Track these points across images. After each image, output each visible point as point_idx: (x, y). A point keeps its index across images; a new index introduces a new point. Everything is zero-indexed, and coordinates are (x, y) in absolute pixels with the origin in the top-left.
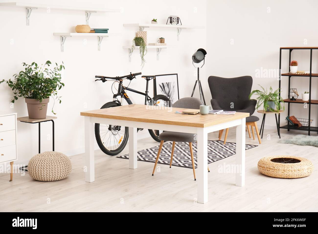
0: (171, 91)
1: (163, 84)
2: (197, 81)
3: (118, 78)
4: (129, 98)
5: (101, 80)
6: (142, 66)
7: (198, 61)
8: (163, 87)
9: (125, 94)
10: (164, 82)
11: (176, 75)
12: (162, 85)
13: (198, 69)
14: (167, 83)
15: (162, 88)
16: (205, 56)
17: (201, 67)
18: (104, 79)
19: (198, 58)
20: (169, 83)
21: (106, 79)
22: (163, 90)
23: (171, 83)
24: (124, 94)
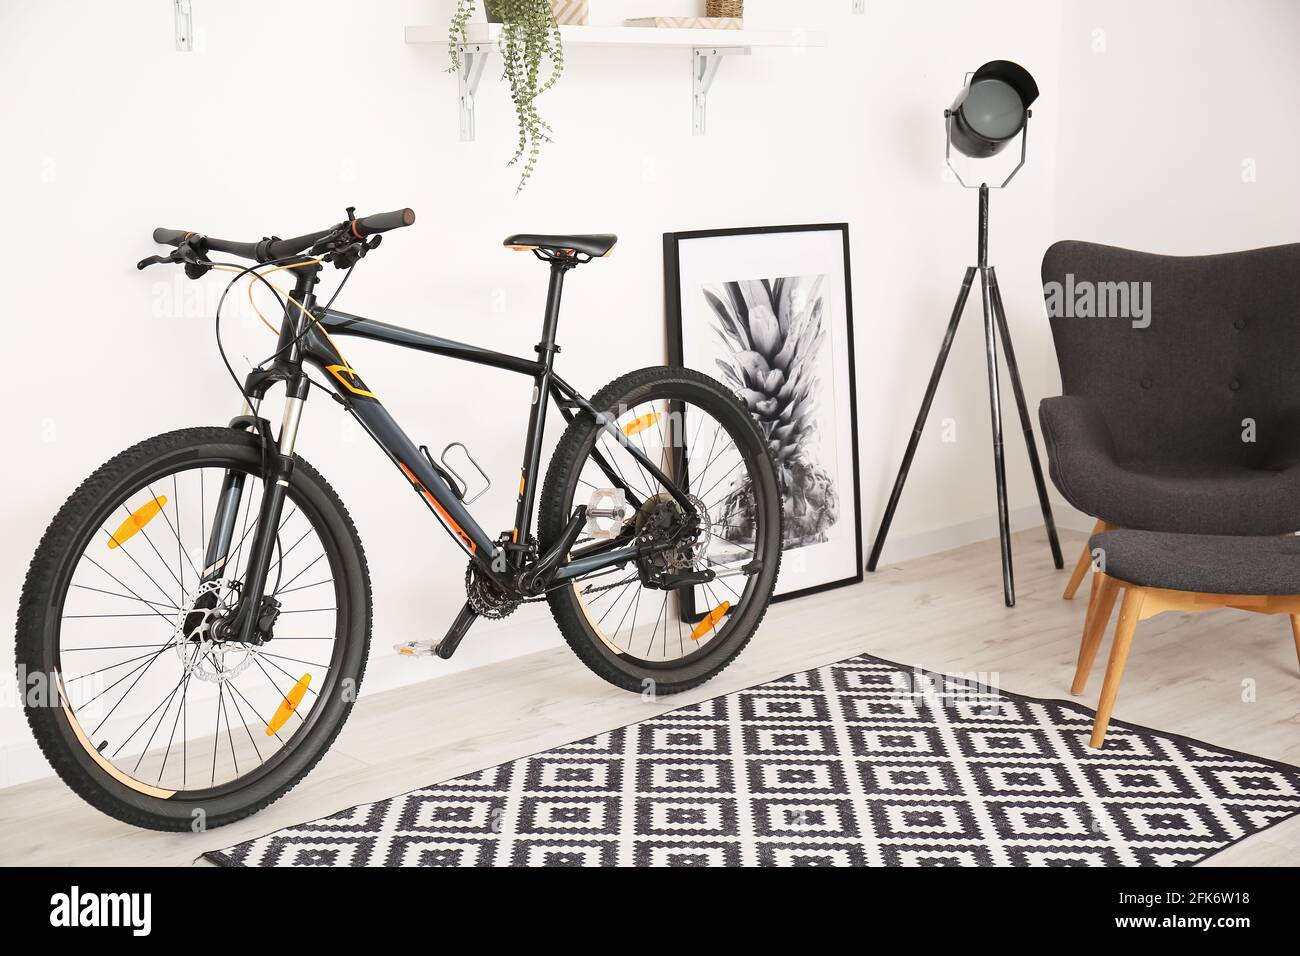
0: (795, 337)
1: (734, 287)
2: (971, 272)
3: (270, 252)
4: (374, 394)
5: (176, 258)
6: (519, 168)
7: (981, 145)
8: (734, 308)
9: (334, 369)
10: (749, 278)
11: (840, 233)
12: (725, 297)
13: (984, 193)
14: (765, 282)
15: (732, 312)
16: (1027, 114)
17: (1003, 186)
18: (194, 254)
19: (984, 122)
20: (780, 283)
21: (212, 255)
22: (733, 331)
23: (794, 280)
24: (330, 368)
